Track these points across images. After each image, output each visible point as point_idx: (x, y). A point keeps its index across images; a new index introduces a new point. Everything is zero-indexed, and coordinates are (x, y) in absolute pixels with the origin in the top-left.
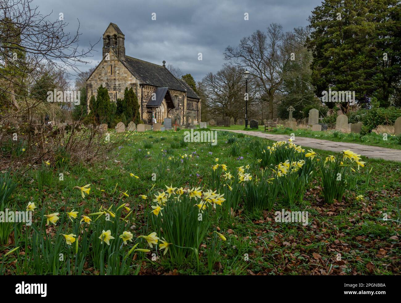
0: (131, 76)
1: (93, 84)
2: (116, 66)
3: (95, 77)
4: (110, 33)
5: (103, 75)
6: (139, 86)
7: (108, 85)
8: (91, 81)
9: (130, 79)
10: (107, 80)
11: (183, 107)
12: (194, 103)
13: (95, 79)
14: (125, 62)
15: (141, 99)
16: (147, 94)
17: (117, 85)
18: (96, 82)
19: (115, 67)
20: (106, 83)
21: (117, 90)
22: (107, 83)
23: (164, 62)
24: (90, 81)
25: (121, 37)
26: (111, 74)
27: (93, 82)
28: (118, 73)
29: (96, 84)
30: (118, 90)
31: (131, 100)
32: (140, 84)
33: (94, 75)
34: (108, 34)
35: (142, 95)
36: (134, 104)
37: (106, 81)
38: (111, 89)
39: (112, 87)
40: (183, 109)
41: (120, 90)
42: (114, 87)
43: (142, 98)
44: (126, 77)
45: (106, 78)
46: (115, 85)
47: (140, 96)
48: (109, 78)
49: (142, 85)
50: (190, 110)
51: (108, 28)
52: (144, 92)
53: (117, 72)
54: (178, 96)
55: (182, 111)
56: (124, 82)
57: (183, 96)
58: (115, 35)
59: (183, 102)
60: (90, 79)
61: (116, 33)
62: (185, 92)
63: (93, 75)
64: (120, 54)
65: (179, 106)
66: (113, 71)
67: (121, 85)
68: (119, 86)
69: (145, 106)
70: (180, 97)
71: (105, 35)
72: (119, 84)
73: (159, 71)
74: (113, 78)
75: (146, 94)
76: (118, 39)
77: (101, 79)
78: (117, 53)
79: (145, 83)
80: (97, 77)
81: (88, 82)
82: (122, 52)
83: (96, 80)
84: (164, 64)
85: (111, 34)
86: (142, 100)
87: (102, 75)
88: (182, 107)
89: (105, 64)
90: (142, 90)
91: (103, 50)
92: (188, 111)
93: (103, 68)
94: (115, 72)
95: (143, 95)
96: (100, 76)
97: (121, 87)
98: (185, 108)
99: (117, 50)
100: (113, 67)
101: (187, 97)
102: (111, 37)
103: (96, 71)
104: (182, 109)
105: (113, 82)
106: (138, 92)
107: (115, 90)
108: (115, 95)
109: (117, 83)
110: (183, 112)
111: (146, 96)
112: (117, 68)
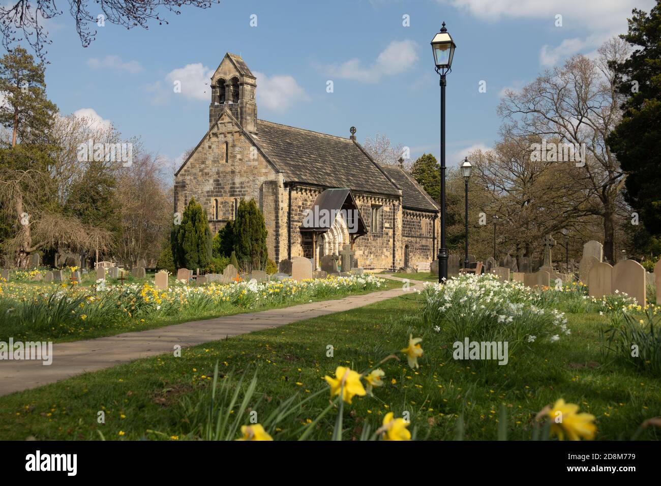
0: (267, 166)
1: (188, 182)
2: (236, 143)
3: (192, 168)
4: (225, 74)
5: (209, 162)
6: (282, 185)
7: (220, 184)
8: (185, 175)
9: (264, 171)
10: (218, 173)
11: (394, 231)
12: (425, 221)
13: (194, 171)
14: (256, 134)
15: (286, 214)
16: (303, 204)
17: (237, 185)
18: (195, 178)
19: (234, 146)
20: (214, 181)
21: (237, 195)
22: (218, 181)
23: (353, 130)
24: (182, 175)
25: (247, 84)
26: (227, 162)
27: (188, 178)
28: (240, 160)
29: (194, 181)
30: (239, 195)
31: (248, 220)
32: (284, 183)
33: (191, 164)
34: (222, 76)
35: (290, 205)
36: (255, 228)
37: (216, 176)
38: (225, 192)
39: (228, 188)
40: (394, 234)
41: (242, 195)
42: (231, 188)
43: (289, 213)
44: (255, 168)
45: (214, 170)
46: (234, 183)
47: (286, 209)
48: (221, 169)
49: (290, 185)
50: (412, 237)
51: (221, 64)
52: (296, 199)
53: (239, 156)
54: (381, 206)
55: (391, 240)
56: (251, 178)
57: (394, 205)
58: (235, 80)
59: (394, 219)
60: (182, 172)
61: (237, 74)
62: (397, 197)
63: (189, 163)
64: (246, 119)
65: (382, 228)
66: (229, 154)
67: (246, 184)
68: (242, 187)
69: (298, 229)
70: (386, 209)
71: (215, 80)
72: (242, 183)
73: (339, 151)
74: (229, 169)
75: (300, 204)
76: (241, 87)
77: (206, 171)
78: (239, 116)
79: (296, 180)
80: (198, 166)
81: (180, 178)
82: (249, 115)
83: (195, 174)
84: (353, 133)
85: (228, 77)
86: (289, 217)
87: (207, 163)
88: (391, 231)
89: (214, 139)
90: (290, 195)
91: (211, 111)
92: (406, 239)
93: (210, 147)
94: (235, 157)
95: (293, 204)
96: (203, 166)
97: (246, 189)
98: (399, 232)
99: (239, 109)
100: (230, 145)
101: (404, 207)
102: (227, 83)
103: (195, 155)
104: (391, 233)
105: (229, 177)
106: (280, 200)
107: (232, 195)
108: (233, 206)
109: (238, 180)
110: (394, 241)
111: (299, 207)
112: (237, 149)
